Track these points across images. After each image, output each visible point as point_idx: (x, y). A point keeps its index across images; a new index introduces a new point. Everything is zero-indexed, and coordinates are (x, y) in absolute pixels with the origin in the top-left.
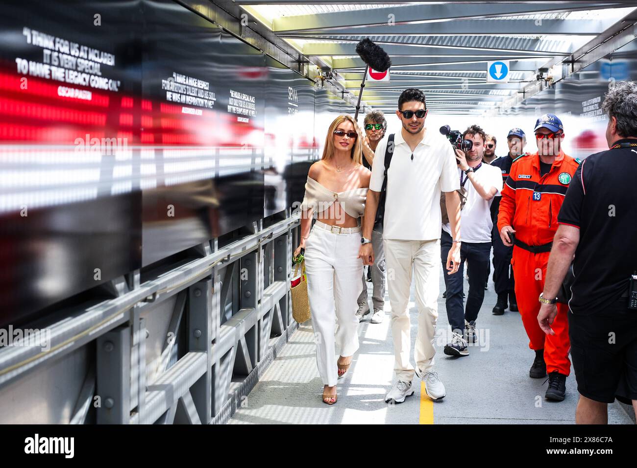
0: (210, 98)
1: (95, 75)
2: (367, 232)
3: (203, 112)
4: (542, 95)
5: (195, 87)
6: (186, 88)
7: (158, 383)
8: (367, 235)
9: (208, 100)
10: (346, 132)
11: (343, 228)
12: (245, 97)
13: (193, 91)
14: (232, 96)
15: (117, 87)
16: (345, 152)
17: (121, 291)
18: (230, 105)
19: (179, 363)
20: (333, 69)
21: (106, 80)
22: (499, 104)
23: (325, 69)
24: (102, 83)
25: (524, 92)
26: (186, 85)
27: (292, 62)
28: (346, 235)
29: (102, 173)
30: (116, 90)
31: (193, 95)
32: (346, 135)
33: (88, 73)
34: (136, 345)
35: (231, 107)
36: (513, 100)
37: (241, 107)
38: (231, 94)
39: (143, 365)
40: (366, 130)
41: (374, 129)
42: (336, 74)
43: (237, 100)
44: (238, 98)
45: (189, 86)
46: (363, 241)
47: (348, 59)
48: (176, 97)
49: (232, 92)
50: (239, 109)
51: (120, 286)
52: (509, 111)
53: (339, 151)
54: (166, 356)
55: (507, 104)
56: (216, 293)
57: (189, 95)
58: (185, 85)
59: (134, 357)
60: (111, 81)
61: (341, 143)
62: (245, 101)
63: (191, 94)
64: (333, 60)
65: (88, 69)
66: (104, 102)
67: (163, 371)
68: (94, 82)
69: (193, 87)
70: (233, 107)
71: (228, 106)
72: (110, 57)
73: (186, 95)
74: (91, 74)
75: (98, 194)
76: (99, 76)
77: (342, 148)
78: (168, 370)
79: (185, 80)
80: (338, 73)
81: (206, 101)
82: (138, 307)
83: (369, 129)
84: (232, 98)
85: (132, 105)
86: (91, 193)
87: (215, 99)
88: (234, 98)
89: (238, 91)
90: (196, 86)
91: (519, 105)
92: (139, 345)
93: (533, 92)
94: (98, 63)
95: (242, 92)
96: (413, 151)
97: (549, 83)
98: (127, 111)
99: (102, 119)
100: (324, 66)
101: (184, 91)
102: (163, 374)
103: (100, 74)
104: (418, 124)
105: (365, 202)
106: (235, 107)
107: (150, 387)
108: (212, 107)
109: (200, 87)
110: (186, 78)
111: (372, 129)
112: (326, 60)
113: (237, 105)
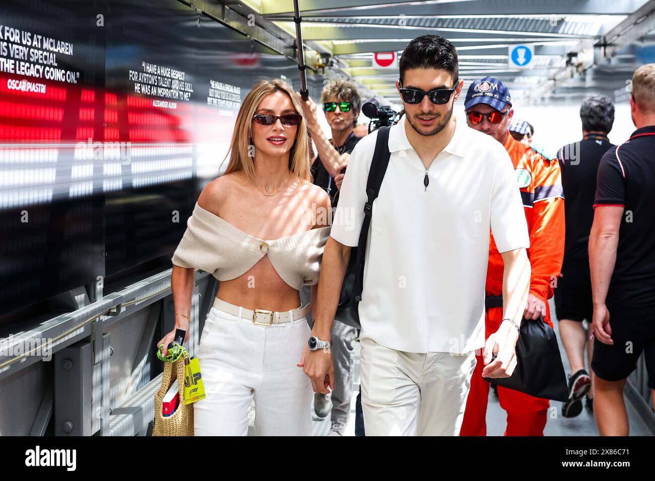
0: (186, 90)
1: (50, 66)
2: (322, 325)
3: (177, 106)
4: (573, 82)
5: (168, 78)
6: (157, 79)
7: (126, 406)
8: (322, 331)
9: (184, 91)
10: (279, 115)
11: (277, 313)
12: (228, 88)
13: (165, 82)
14: (213, 87)
15: (76, 79)
16: (280, 156)
17: (81, 303)
18: (211, 97)
19: (151, 383)
20: (334, 55)
21: (63, 71)
22: (528, 92)
23: (325, 55)
24: (58, 75)
25: (554, 80)
26: (158, 75)
27: (286, 47)
28: (284, 325)
29: (58, 173)
30: (75, 82)
31: (166, 86)
32: (278, 121)
33: (41, 65)
34: (99, 363)
35: (211, 99)
36: (543, 89)
37: (224, 99)
38: (211, 84)
39: (107, 385)
40: (325, 113)
41: (338, 110)
42: (338, 61)
43: (218, 91)
44: (220, 89)
45: (160, 76)
46: (312, 343)
47: (351, 44)
48: (145, 90)
49: (212, 83)
50: (221, 101)
51: (80, 298)
52: (539, 101)
53: (266, 155)
54: (137, 376)
55: (536, 93)
56: (194, 306)
57: (161, 87)
58: (155, 75)
59: (96, 376)
60: (68, 72)
61: (269, 139)
62: (229, 93)
63: (164, 85)
64: (334, 46)
65: (42, 59)
66: (61, 96)
67: (133, 392)
68: (49, 74)
69: (166, 77)
70: (214, 99)
71: (208, 98)
72: (68, 46)
73: (157, 86)
74: (45, 66)
75: (54, 196)
76: (54, 67)
77: (273, 149)
78: (138, 391)
79: (156, 70)
80: (340, 60)
81: (181, 93)
82: (100, 321)
83: (330, 111)
84: (213, 89)
85: (93, 98)
86: (46, 195)
87: (192, 91)
88: (215, 89)
89: (220, 81)
90: (169, 76)
91: (548, 94)
92: (102, 363)
93: (564, 80)
94: (53, 52)
95: (225, 82)
96: (427, 169)
97: (580, 69)
98: (87, 105)
99: (57, 115)
100: (323, 52)
101: (155, 82)
102: (133, 395)
103: (56, 65)
104: (432, 116)
105: (319, 258)
106: (216, 99)
107: (115, 410)
108: (188, 100)
109: (174, 77)
110: (157, 68)
111: (334, 111)
112: (326, 46)
113: (219, 97)
